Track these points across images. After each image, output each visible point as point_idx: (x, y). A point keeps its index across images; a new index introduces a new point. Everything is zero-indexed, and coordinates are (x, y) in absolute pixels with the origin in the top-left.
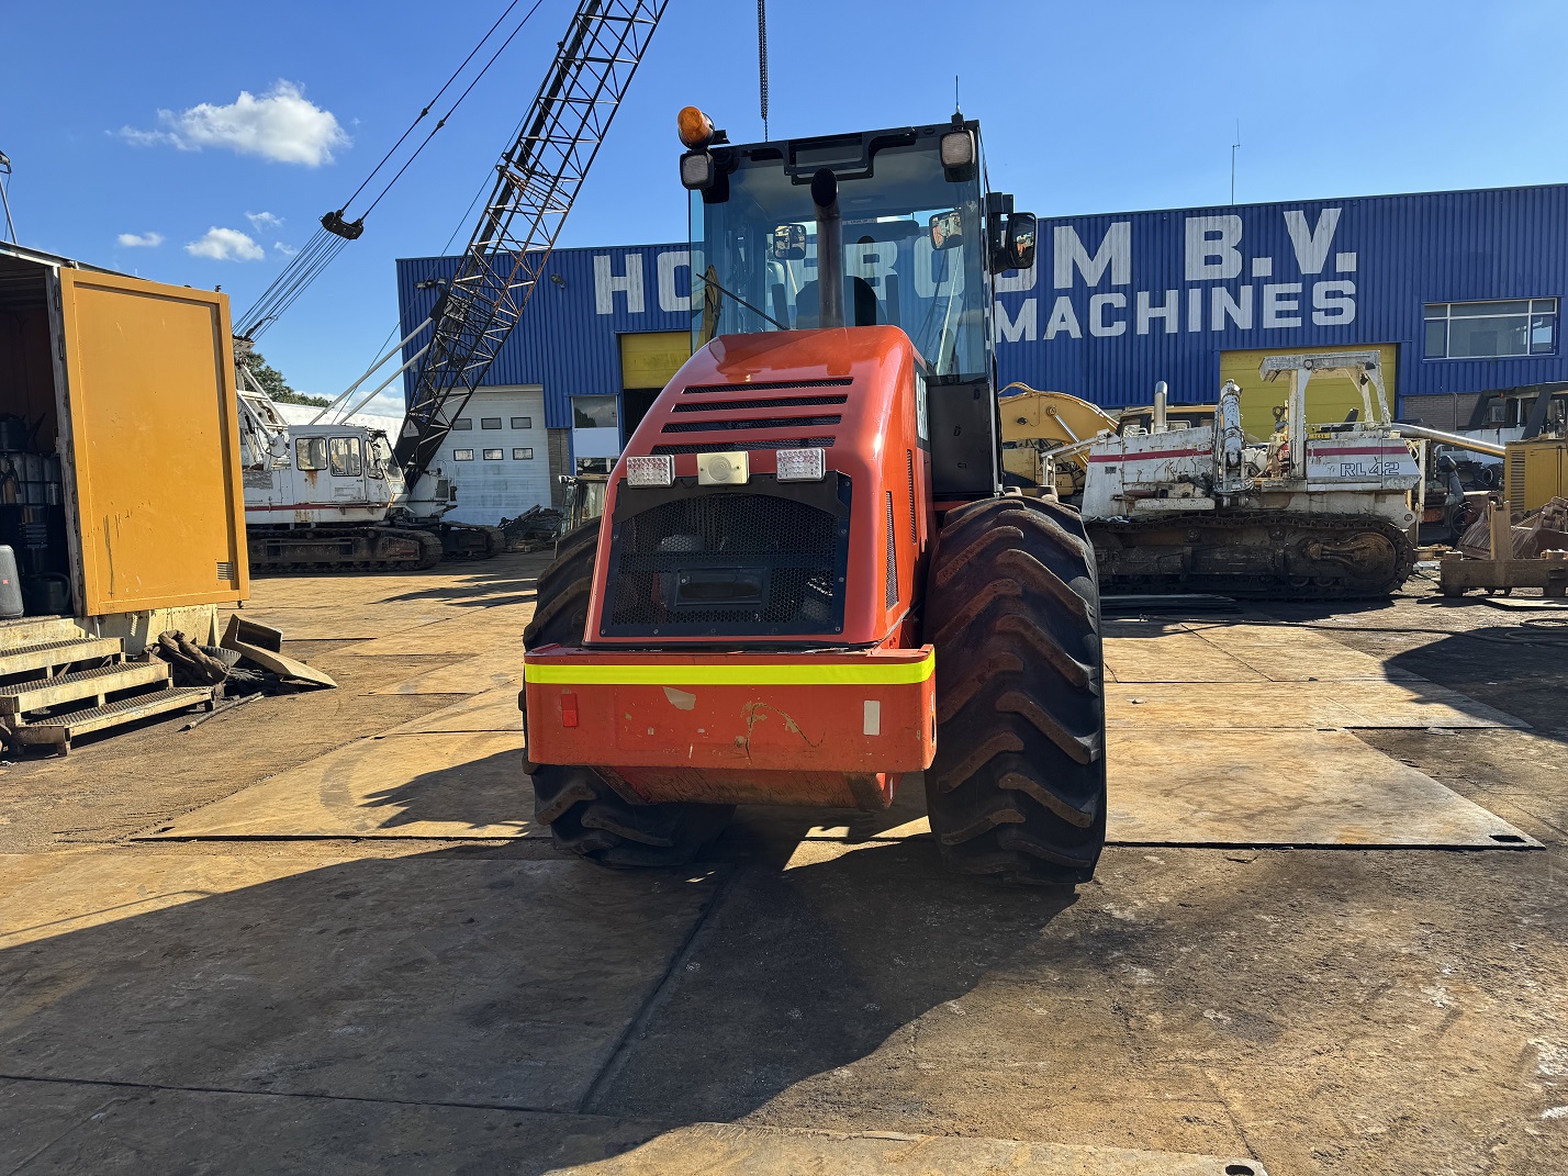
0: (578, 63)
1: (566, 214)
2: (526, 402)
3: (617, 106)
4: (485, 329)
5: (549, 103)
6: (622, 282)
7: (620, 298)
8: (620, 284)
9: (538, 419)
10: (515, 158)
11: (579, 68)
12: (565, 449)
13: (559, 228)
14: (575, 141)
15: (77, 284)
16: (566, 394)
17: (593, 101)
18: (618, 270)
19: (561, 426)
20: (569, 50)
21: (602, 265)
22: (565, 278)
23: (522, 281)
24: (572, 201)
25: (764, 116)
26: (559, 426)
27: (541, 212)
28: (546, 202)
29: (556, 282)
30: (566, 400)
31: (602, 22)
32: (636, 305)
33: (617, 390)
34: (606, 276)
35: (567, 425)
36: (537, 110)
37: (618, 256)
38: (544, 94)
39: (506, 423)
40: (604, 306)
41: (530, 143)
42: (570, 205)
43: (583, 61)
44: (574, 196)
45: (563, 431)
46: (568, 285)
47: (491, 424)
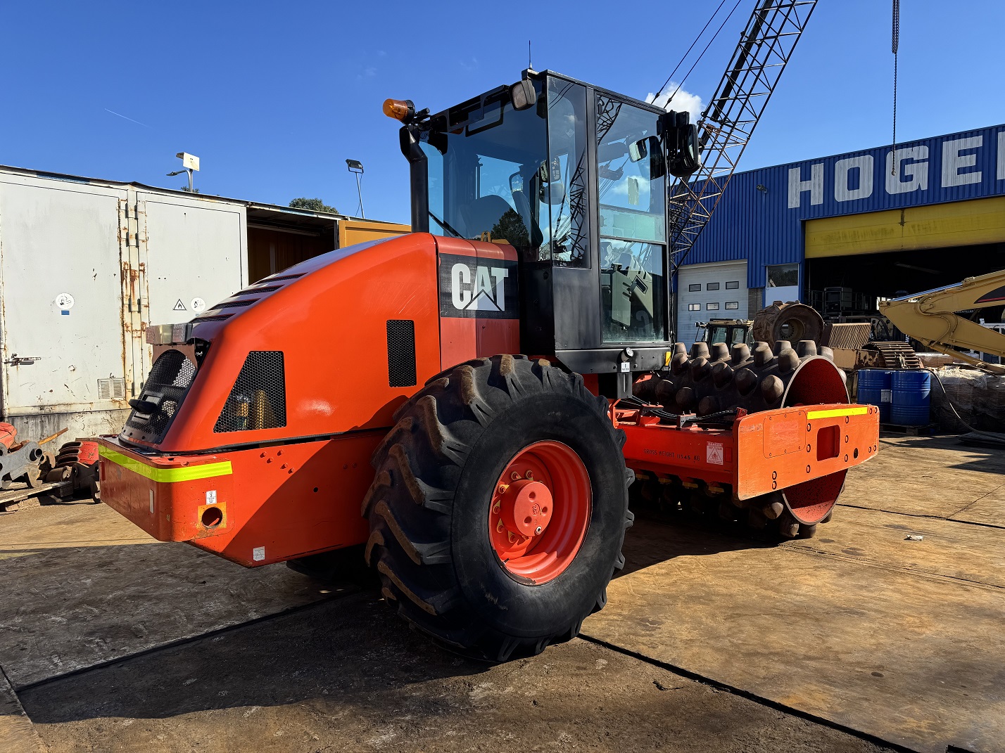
0: (759, 42)
1: (745, 145)
2: (737, 271)
3: (784, 66)
4: (684, 227)
5: (735, 74)
6: (808, 185)
7: (806, 196)
8: (806, 186)
9: (743, 282)
10: (710, 114)
11: (760, 46)
12: (760, 301)
13: (740, 156)
14: (748, 96)
15: (347, 228)
16: (762, 264)
17: (762, 67)
18: (806, 176)
19: (758, 286)
20: (750, 35)
21: (794, 174)
22: (768, 186)
23: (711, 194)
24: (750, 136)
25: (895, 51)
26: (756, 287)
27: (724, 147)
28: (728, 138)
29: (761, 190)
30: (763, 268)
31: (777, 10)
32: (817, 199)
33: (798, 260)
34: (796, 182)
35: (762, 285)
36: (726, 80)
37: (805, 168)
38: (732, 68)
39: (722, 286)
40: (794, 202)
41: (722, 103)
42: (748, 139)
43: (762, 40)
44: (751, 133)
45: (759, 290)
46: (769, 191)
47: (713, 287)
